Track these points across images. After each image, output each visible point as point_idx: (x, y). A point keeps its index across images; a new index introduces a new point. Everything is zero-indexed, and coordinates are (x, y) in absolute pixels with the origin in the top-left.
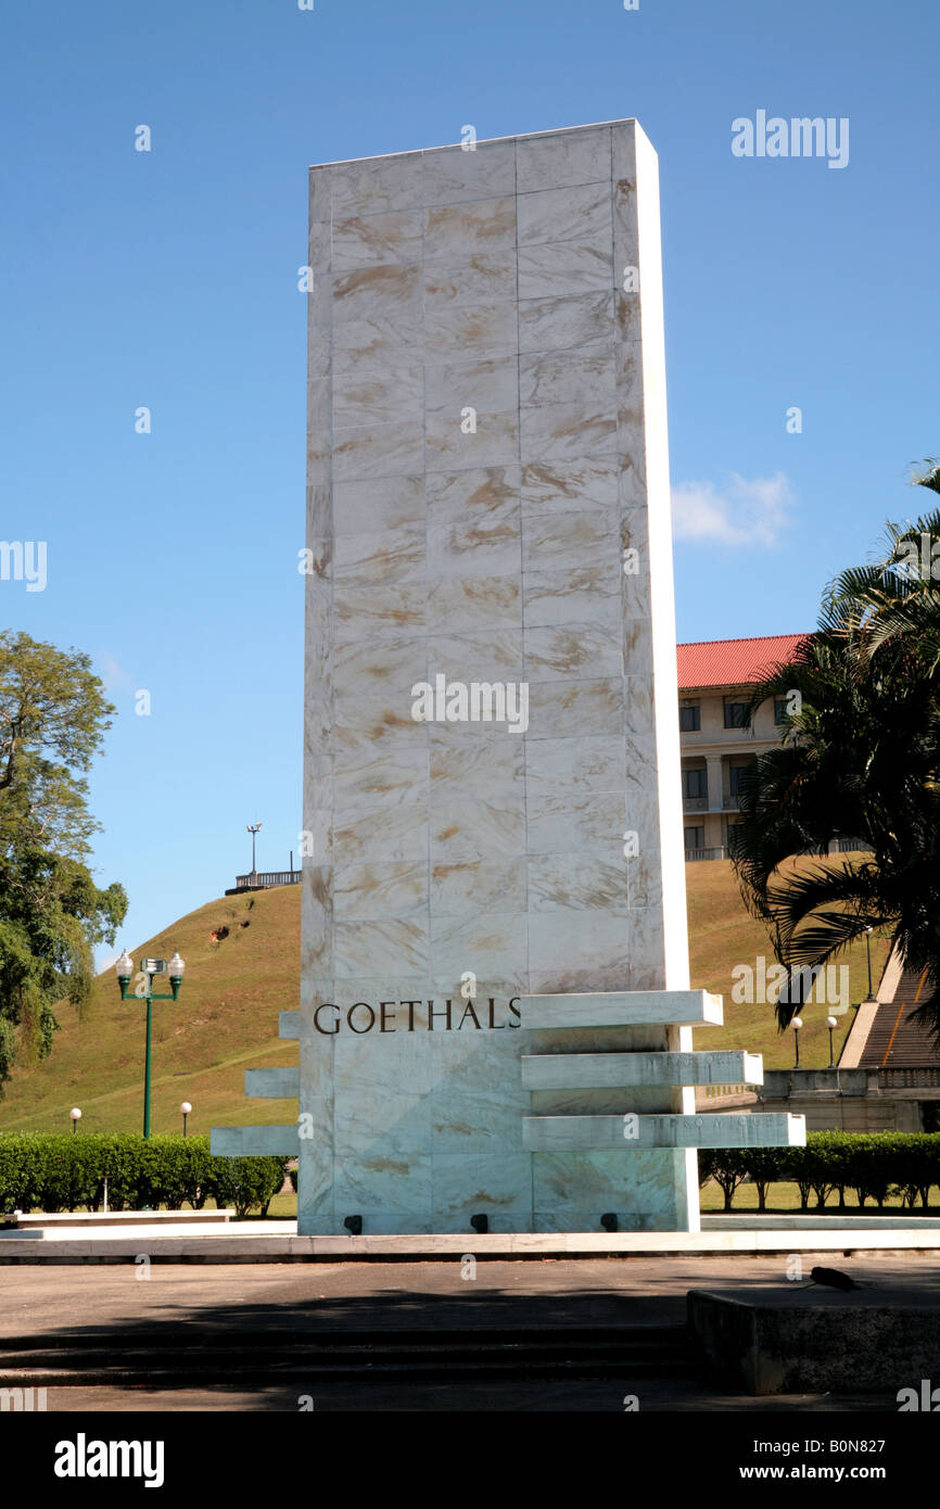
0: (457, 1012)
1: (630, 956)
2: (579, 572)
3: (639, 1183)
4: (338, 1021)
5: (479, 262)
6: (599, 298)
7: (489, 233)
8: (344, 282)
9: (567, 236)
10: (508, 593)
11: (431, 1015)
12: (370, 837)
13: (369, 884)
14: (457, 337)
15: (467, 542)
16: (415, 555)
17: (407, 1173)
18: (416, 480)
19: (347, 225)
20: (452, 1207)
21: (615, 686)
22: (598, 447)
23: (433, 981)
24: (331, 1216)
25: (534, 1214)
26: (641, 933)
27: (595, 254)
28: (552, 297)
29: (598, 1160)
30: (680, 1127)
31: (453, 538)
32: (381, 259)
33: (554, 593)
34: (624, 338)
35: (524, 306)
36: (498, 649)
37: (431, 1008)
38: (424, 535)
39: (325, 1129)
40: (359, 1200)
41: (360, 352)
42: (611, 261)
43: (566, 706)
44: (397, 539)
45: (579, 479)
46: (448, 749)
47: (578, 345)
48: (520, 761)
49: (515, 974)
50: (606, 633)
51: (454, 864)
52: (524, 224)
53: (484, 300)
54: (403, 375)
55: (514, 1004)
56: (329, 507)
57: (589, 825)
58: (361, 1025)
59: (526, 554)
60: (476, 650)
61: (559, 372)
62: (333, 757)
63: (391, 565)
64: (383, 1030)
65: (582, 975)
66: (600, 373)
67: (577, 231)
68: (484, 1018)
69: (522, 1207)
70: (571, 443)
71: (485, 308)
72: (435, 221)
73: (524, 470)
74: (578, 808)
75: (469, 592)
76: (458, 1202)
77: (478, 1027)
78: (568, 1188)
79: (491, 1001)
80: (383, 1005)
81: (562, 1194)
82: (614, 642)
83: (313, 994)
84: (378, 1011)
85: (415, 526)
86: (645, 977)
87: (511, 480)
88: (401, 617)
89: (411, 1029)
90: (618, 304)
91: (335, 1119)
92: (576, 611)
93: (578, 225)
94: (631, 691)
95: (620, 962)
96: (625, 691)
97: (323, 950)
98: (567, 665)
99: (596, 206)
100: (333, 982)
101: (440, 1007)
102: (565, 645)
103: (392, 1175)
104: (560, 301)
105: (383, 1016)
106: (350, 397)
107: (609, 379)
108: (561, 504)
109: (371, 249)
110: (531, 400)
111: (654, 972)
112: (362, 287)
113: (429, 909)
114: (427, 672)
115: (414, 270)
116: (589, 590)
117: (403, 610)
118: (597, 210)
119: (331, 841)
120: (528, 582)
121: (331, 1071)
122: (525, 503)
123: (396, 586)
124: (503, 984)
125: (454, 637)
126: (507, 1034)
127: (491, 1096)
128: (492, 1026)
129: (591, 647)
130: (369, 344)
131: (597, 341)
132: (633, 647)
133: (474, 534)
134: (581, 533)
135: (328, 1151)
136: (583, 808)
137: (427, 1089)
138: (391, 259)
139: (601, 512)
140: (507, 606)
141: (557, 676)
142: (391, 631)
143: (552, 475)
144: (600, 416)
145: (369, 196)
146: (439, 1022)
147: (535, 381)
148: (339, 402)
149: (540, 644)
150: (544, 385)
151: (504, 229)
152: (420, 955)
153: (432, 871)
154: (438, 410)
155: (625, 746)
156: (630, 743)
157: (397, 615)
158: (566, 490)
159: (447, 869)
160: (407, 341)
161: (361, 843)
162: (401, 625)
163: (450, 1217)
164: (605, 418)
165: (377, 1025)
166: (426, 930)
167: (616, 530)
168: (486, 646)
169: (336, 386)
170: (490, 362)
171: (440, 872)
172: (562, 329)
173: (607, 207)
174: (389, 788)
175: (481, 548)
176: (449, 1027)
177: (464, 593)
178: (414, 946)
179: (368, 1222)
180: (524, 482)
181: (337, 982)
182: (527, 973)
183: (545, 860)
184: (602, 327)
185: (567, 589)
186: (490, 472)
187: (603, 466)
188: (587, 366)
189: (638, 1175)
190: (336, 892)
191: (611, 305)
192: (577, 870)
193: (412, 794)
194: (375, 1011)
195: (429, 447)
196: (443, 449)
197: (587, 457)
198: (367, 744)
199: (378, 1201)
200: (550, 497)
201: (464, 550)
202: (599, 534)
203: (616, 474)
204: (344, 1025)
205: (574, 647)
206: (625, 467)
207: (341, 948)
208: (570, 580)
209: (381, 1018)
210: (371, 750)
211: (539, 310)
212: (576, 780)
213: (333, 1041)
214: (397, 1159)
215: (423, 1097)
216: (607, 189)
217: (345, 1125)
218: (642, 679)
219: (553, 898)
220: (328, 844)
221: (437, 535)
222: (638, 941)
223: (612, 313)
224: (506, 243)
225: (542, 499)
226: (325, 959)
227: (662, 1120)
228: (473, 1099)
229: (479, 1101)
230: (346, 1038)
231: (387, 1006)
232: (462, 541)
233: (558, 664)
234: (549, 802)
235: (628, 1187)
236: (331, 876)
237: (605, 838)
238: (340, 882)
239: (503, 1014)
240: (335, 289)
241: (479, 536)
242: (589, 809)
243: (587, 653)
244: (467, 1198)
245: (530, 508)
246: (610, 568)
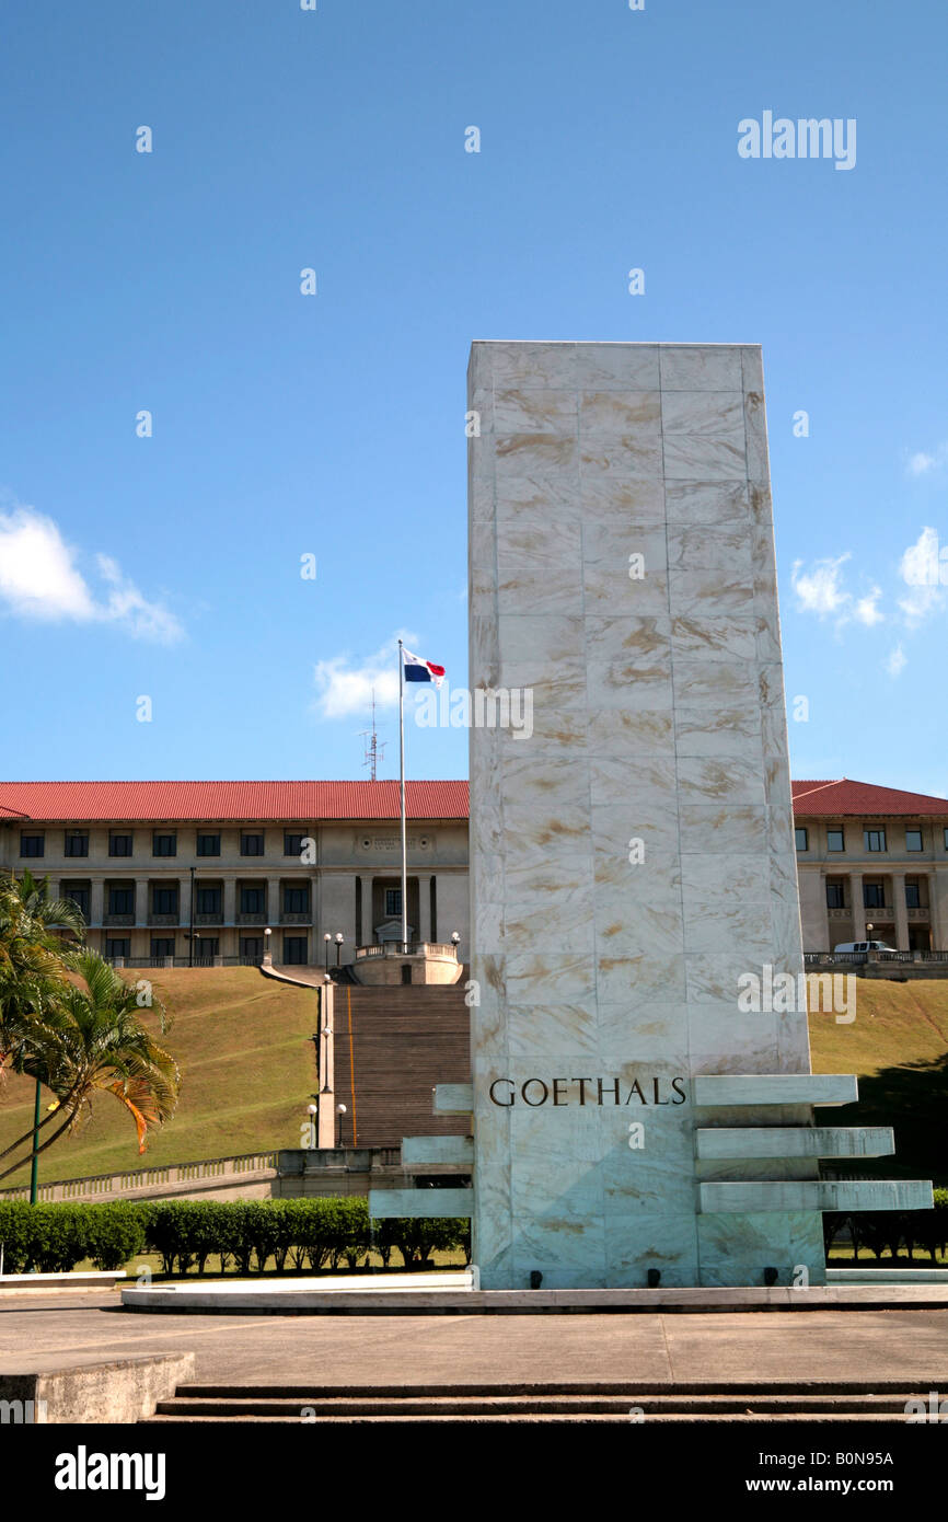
0: (625, 1090)
1: (778, 1044)
2: (723, 713)
3: (792, 1241)
4: (513, 1095)
5: (628, 442)
6: (736, 486)
7: (637, 419)
8: (507, 443)
9: (705, 431)
10: (662, 725)
11: (600, 1091)
12: (540, 930)
13: (539, 972)
14: (611, 503)
15: (623, 678)
16: (577, 685)
17: (582, 1232)
18: (576, 621)
19: (508, 395)
20: (625, 1263)
21: (758, 812)
22: (738, 609)
23: (602, 1060)
24: (511, 1272)
25: (700, 1269)
26: (787, 1025)
27: (731, 449)
28: (695, 480)
29: (756, 1221)
30: (840, 1193)
31: (611, 675)
32: (540, 427)
33: (702, 729)
34: (758, 522)
35: (669, 484)
36: (654, 773)
37: (600, 1085)
38: (584, 668)
39: (503, 1192)
40: (537, 1258)
41: (521, 504)
42: (745, 457)
43: (716, 827)
44: (559, 670)
45: (722, 634)
46: (610, 857)
47: (718, 523)
48: (675, 871)
49: (677, 1057)
50: (748, 766)
51: (618, 958)
52: (669, 414)
53: (633, 475)
54: (561, 528)
55: (677, 1083)
56: (495, 635)
57: (739, 930)
58: (535, 1098)
59: (678, 693)
60: (635, 772)
61: (702, 542)
62: (503, 857)
63: (553, 692)
64: (556, 1104)
65: (736, 1059)
66: (738, 548)
67: (715, 428)
68: (649, 1094)
69: (688, 1263)
70: (714, 604)
71: (635, 481)
72: (588, 403)
73: (674, 622)
74: (729, 915)
75: (626, 722)
76: (630, 1259)
77: (644, 1103)
78: (729, 1245)
79: (656, 1080)
80: (555, 1081)
81: (725, 1250)
82: (756, 775)
83: (488, 1069)
84: (550, 1086)
85: (576, 660)
86: (792, 1062)
87: (662, 628)
88: (565, 739)
89: (582, 1103)
90: (751, 493)
91: (513, 1183)
92: (721, 746)
93: (716, 423)
94: (772, 818)
95: (770, 1049)
96: (768, 817)
97: (497, 1030)
98: (715, 792)
99: (730, 410)
100: (508, 1059)
101: (609, 1084)
102: (714, 774)
103: (568, 1234)
104: (701, 484)
105: (556, 1091)
106: (514, 543)
107: (745, 554)
108: (706, 654)
109: (531, 418)
110: (678, 563)
111: (800, 1059)
112: (521, 449)
113: (596, 996)
114: (589, 787)
115: (571, 441)
116: (733, 729)
117: (566, 732)
118: (730, 414)
119: (503, 932)
120: (679, 717)
121: (507, 1140)
122: (674, 650)
123: (559, 711)
124: (666, 1065)
125: (615, 760)
126: (671, 1109)
127: (657, 1164)
128: (656, 1102)
129: (736, 777)
130: (530, 499)
131: (733, 521)
132: (773, 780)
133: (630, 672)
134: (724, 680)
135: (506, 1212)
136: (734, 915)
137: (599, 1158)
138: (549, 429)
139: (742, 664)
140: (661, 737)
141: (708, 800)
142: (555, 750)
143: (699, 629)
144: (738, 584)
145: (528, 373)
146: (609, 1098)
147: (681, 548)
148: (503, 545)
149: (691, 771)
150: (690, 552)
151: (651, 418)
152: (589, 1037)
153: (598, 963)
154: (595, 562)
155: (768, 863)
156: (773, 862)
157: (561, 736)
158: (711, 643)
159: (613, 962)
160: (565, 501)
161: (531, 935)
162: (564, 745)
163: (622, 1272)
164: (742, 586)
165: (550, 1099)
166: (594, 1014)
167: (755, 681)
168: (643, 770)
169: (500, 531)
170: (640, 528)
171: (606, 965)
172: (703, 508)
173: (739, 413)
174: (557, 888)
175: (636, 685)
176: (617, 1102)
177: (621, 723)
178: (583, 1029)
179: (547, 1277)
180: (673, 632)
181: (511, 1059)
182: (687, 1056)
183: (702, 958)
184: (740, 510)
185: (714, 727)
186: (643, 620)
187: (742, 626)
188: (727, 542)
189: (791, 1234)
190: (509, 978)
191: (745, 493)
192: (730, 968)
193: (578, 894)
194: (548, 1086)
195: (586, 593)
196: (600, 597)
197: (728, 617)
198: (536, 847)
199: (555, 1258)
200: (697, 647)
201: (621, 685)
202: (741, 682)
203: (754, 634)
204: (519, 1099)
205: (722, 777)
206: (762, 629)
207: (514, 1028)
208: (716, 719)
209: (553, 1092)
210: (539, 853)
211: (683, 489)
212: (727, 891)
213: (509, 1113)
214: (572, 1220)
215: (595, 1164)
216: (739, 399)
217: (522, 1189)
218: (782, 809)
219: (709, 991)
220: (499, 934)
221: (596, 670)
222: (784, 1030)
223: (746, 500)
224: (653, 430)
225: (691, 648)
226: (500, 1039)
227: (824, 1186)
228: (642, 1166)
229: (647, 1168)
230: (521, 1112)
231: (559, 1082)
232: (619, 677)
233: (708, 790)
234: (703, 909)
235: (783, 1246)
236: (503, 964)
237: (753, 942)
238: (513, 968)
239: (667, 1092)
240: (497, 448)
241: (636, 675)
242: (738, 916)
243: (733, 782)
244: (638, 1255)
245: (680, 655)
246: (752, 712)
